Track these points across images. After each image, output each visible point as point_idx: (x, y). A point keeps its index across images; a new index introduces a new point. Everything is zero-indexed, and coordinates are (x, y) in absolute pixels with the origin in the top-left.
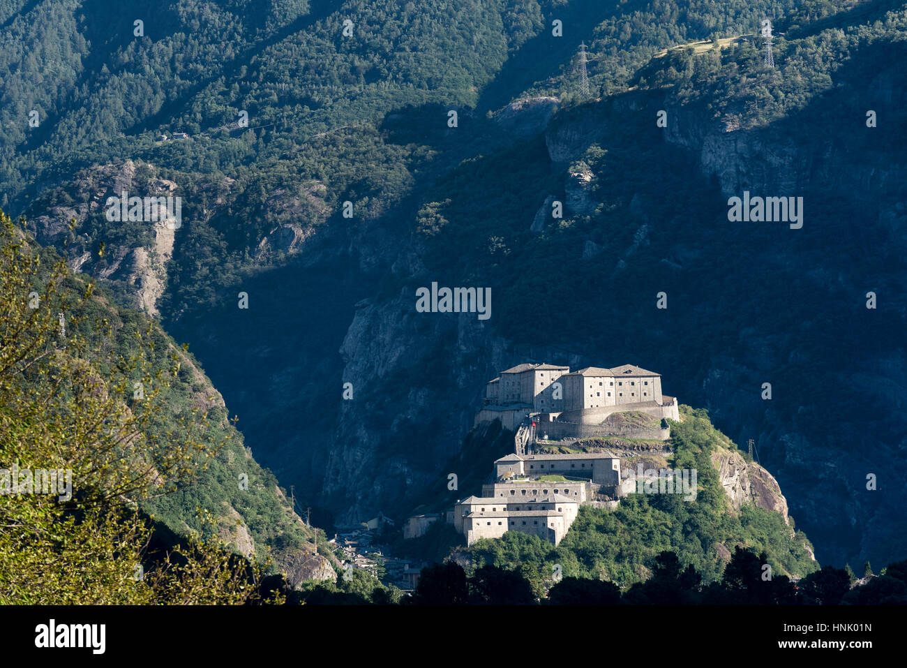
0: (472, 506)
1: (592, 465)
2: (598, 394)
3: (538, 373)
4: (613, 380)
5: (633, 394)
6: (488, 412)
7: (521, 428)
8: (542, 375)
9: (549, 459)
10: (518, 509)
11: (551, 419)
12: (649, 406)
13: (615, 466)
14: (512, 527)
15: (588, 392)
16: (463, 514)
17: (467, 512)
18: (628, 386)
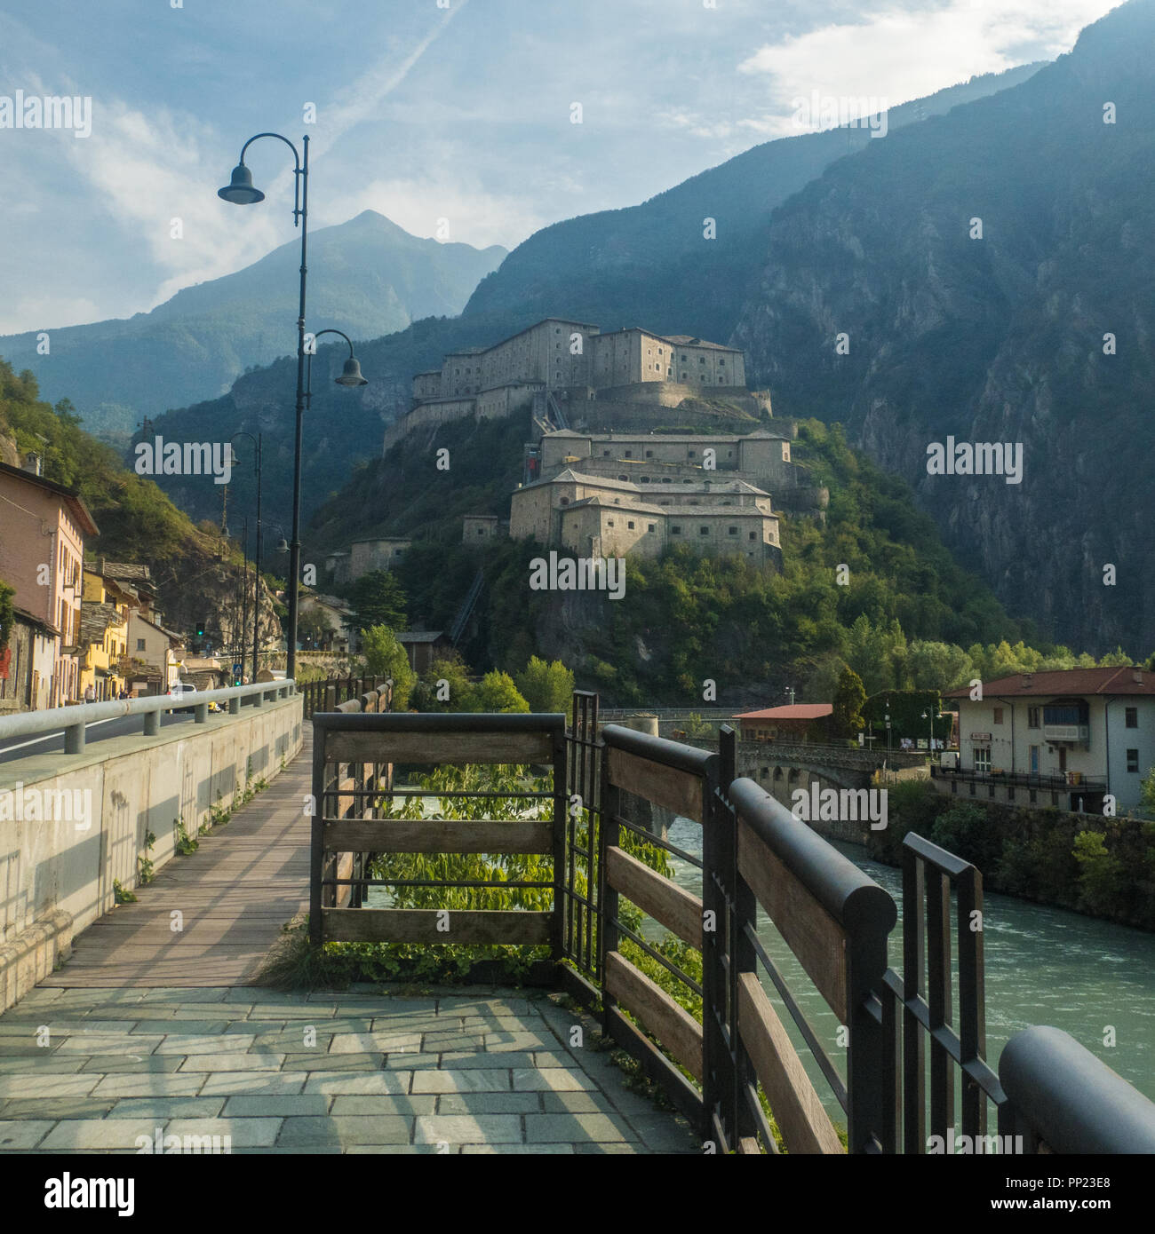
0: (577, 487)
2: (658, 368)
3: (552, 328)
4: (674, 350)
8: (558, 331)
9: (642, 441)
11: (589, 397)
12: (737, 395)
13: (786, 455)
14: (676, 539)
15: (646, 359)
16: (557, 504)
17: (564, 501)
18: (695, 363)
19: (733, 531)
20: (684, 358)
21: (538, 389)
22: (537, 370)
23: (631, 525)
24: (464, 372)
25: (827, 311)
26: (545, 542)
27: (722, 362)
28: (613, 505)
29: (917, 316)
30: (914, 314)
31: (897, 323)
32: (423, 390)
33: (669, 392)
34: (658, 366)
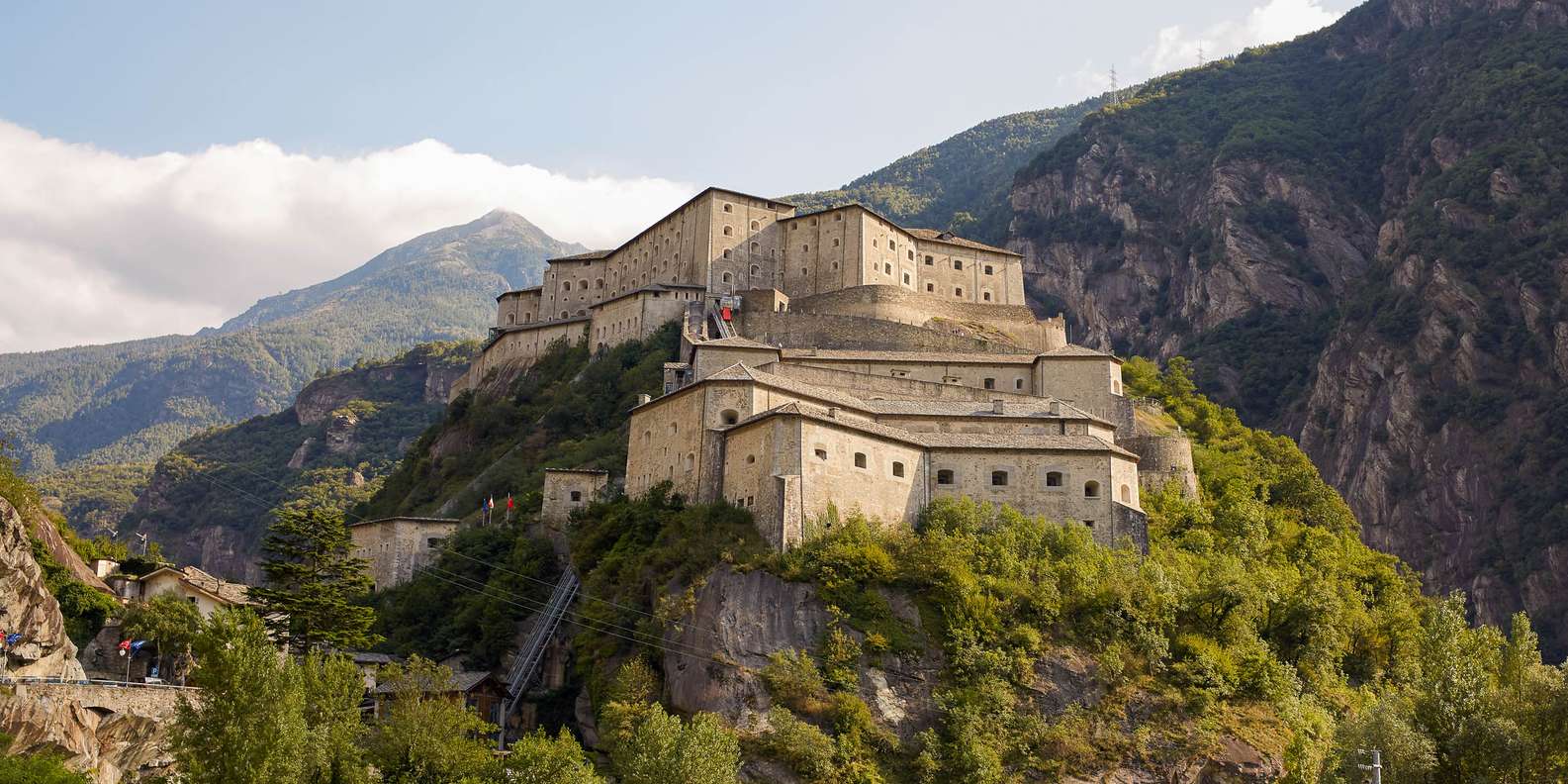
0: (756, 390)
1: (1019, 384)
2: (888, 269)
3: (717, 202)
5: (958, 292)
8: (727, 208)
11: (777, 308)
12: (1014, 318)
13: (1117, 386)
14: (943, 492)
15: (869, 255)
16: (717, 422)
17: (730, 417)
18: (948, 270)
19: (1054, 479)
20: (929, 261)
21: (692, 297)
22: (693, 271)
23: (860, 460)
24: (578, 286)
25: (1091, 296)
26: (692, 493)
27: (989, 270)
28: (826, 418)
29: (1212, 301)
30: (1207, 298)
31: (1185, 311)
32: (512, 317)
33: (908, 303)
34: (888, 267)
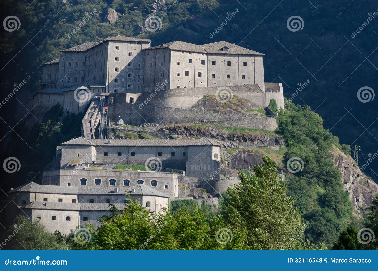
0: (31, 194)
1: (184, 154)
2: (187, 73)
3: (112, 46)
4: (205, 57)
5: (229, 76)
6: (44, 96)
7: (89, 110)
8: (117, 48)
9: (128, 145)
10: (92, 201)
11: (128, 101)
12: (249, 91)
13: (216, 155)
15: (174, 70)
16: (20, 204)
18: (223, 66)
20: (214, 63)
23: (54, 218)
